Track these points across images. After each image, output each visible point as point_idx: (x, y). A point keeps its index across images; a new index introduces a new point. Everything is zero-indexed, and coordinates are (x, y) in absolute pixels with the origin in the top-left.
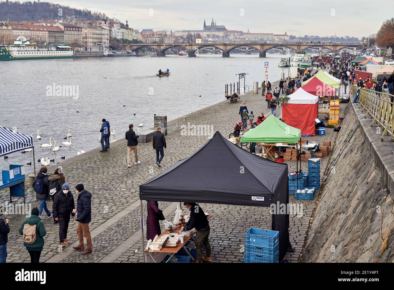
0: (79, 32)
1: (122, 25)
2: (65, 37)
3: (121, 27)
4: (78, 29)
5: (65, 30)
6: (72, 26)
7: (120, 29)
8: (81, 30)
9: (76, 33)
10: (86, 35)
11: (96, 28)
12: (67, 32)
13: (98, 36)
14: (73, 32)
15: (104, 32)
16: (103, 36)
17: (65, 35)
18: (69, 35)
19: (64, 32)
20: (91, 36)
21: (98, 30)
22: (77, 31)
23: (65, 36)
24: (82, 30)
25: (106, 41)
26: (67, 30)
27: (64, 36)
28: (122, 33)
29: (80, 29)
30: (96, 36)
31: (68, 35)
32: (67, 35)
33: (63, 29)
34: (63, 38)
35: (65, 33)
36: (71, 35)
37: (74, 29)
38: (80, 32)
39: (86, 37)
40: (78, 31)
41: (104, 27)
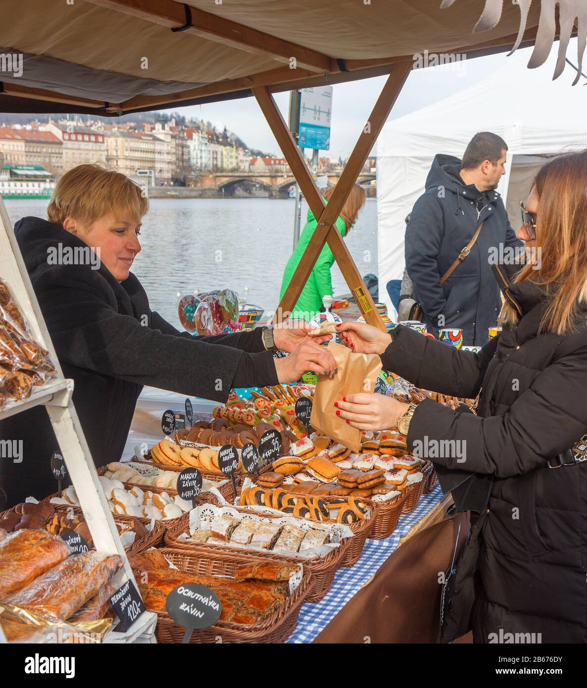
0: (98, 144)
1: (212, 136)
2: (64, 155)
3: (211, 140)
4: (97, 139)
5: (64, 139)
6: (81, 132)
7: (206, 144)
8: (103, 140)
9: (90, 146)
10: (117, 151)
11: (140, 138)
12: (69, 144)
13: (144, 155)
14: (83, 145)
15: (158, 147)
16: (157, 156)
17: (64, 151)
18: (75, 151)
19: (61, 143)
20: (127, 154)
21: (146, 142)
22: (93, 142)
23: (64, 153)
24: (105, 141)
25: (164, 166)
26: (70, 139)
27: (62, 154)
28: (211, 152)
29: (100, 139)
30: (138, 155)
31: (72, 151)
32: (69, 151)
33: (61, 139)
34: (61, 157)
35: (64, 146)
36: (79, 152)
37: (86, 138)
38: (100, 144)
39: (117, 156)
40: (96, 142)
41: (161, 137)
